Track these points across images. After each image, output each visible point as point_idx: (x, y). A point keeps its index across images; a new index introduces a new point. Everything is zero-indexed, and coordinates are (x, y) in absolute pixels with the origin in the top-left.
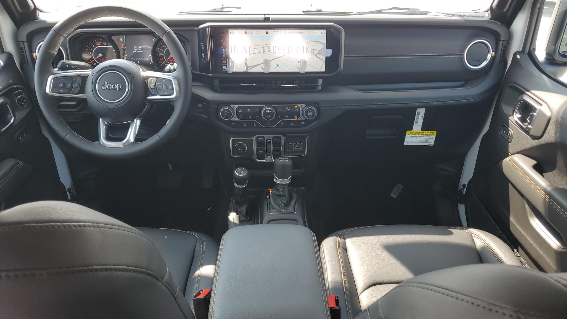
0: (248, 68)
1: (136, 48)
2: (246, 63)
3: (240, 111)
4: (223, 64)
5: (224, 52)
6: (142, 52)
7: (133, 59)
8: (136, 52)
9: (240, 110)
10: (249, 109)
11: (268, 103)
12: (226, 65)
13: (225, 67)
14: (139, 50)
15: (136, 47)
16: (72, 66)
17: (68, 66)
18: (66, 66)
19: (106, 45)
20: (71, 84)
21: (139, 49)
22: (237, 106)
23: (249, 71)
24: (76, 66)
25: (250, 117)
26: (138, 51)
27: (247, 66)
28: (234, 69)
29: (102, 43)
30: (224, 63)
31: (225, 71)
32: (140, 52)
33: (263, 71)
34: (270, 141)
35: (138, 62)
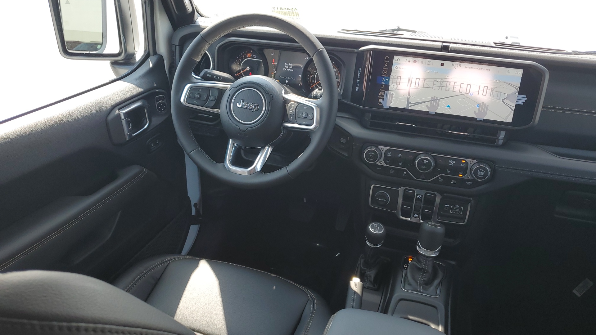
0: (410, 105)
1: (286, 66)
2: (408, 99)
3: (389, 154)
4: (380, 96)
5: (383, 81)
6: (293, 70)
8: (286, 69)
9: (390, 154)
10: (400, 154)
11: (427, 151)
12: (383, 97)
13: (381, 100)
14: (290, 69)
17: (210, 76)
18: (208, 75)
19: (256, 58)
20: (207, 96)
21: (290, 67)
22: (386, 148)
23: (410, 108)
24: (219, 77)
25: (400, 164)
26: (289, 69)
27: (408, 102)
28: (391, 104)
29: (252, 56)
30: (381, 95)
31: (380, 104)
32: (291, 70)
33: (428, 111)
34: (421, 197)
35: (287, 81)
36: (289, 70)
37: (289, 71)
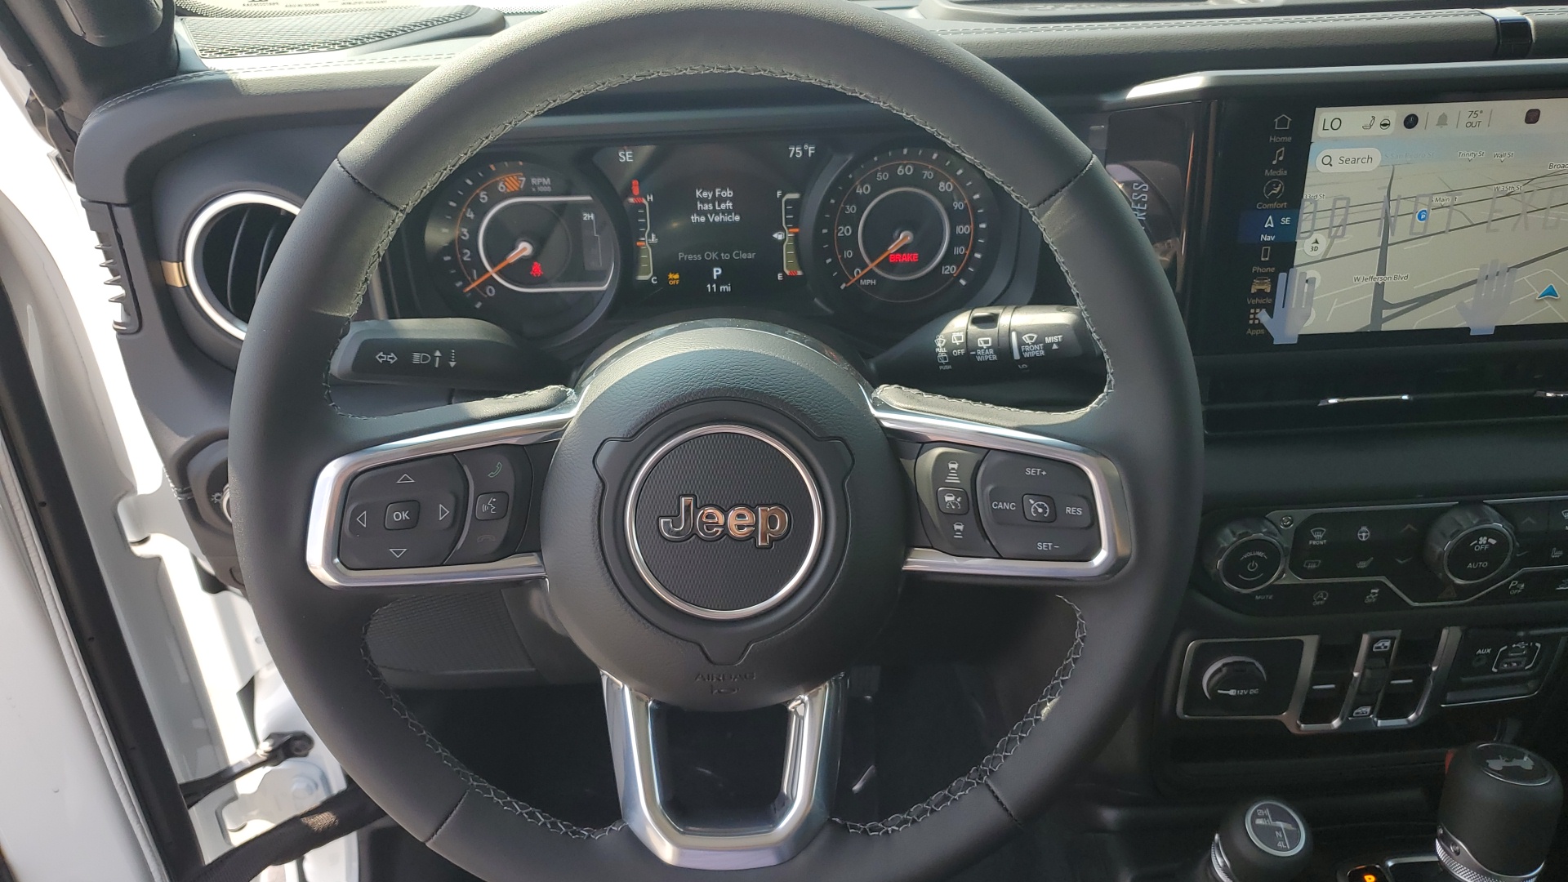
0: (1386, 313)
1: (704, 201)
2: (1379, 289)
3: (1318, 538)
4: (1254, 296)
5: (1269, 231)
6: (737, 218)
7: (690, 257)
8: (703, 219)
9: (1319, 536)
10: (1364, 528)
11: (1470, 496)
12: (1269, 301)
13: (1263, 316)
14: (724, 212)
15: (705, 194)
16: (416, 356)
17: (392, 358)
18: (381, 357)
19: (549, 189)
20: (457, 498)
21: (723, 206)
22: (1302, 514)
23: (1386, 327)
24: (438, 354)
25: (1362, 565)
26: (717, 213)
27: (1379, 302)
28: (1309, 322)
29: (528, 182)
30: (1261, 293)
31: (1257, 332)
32: (727, 219)
33: (1462, 324)
34: (1388, 644)
35: (717, 272)
36: (717, 219)
37: (722, 223)
